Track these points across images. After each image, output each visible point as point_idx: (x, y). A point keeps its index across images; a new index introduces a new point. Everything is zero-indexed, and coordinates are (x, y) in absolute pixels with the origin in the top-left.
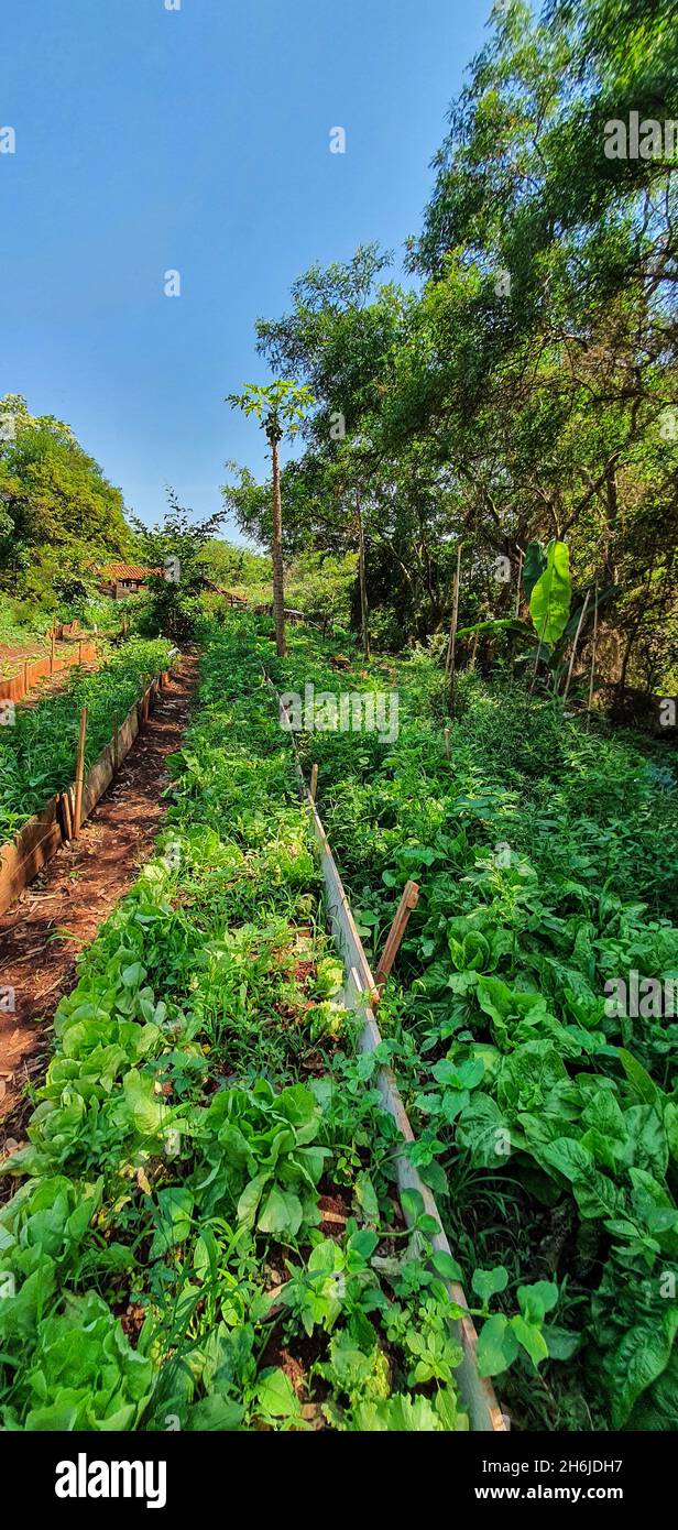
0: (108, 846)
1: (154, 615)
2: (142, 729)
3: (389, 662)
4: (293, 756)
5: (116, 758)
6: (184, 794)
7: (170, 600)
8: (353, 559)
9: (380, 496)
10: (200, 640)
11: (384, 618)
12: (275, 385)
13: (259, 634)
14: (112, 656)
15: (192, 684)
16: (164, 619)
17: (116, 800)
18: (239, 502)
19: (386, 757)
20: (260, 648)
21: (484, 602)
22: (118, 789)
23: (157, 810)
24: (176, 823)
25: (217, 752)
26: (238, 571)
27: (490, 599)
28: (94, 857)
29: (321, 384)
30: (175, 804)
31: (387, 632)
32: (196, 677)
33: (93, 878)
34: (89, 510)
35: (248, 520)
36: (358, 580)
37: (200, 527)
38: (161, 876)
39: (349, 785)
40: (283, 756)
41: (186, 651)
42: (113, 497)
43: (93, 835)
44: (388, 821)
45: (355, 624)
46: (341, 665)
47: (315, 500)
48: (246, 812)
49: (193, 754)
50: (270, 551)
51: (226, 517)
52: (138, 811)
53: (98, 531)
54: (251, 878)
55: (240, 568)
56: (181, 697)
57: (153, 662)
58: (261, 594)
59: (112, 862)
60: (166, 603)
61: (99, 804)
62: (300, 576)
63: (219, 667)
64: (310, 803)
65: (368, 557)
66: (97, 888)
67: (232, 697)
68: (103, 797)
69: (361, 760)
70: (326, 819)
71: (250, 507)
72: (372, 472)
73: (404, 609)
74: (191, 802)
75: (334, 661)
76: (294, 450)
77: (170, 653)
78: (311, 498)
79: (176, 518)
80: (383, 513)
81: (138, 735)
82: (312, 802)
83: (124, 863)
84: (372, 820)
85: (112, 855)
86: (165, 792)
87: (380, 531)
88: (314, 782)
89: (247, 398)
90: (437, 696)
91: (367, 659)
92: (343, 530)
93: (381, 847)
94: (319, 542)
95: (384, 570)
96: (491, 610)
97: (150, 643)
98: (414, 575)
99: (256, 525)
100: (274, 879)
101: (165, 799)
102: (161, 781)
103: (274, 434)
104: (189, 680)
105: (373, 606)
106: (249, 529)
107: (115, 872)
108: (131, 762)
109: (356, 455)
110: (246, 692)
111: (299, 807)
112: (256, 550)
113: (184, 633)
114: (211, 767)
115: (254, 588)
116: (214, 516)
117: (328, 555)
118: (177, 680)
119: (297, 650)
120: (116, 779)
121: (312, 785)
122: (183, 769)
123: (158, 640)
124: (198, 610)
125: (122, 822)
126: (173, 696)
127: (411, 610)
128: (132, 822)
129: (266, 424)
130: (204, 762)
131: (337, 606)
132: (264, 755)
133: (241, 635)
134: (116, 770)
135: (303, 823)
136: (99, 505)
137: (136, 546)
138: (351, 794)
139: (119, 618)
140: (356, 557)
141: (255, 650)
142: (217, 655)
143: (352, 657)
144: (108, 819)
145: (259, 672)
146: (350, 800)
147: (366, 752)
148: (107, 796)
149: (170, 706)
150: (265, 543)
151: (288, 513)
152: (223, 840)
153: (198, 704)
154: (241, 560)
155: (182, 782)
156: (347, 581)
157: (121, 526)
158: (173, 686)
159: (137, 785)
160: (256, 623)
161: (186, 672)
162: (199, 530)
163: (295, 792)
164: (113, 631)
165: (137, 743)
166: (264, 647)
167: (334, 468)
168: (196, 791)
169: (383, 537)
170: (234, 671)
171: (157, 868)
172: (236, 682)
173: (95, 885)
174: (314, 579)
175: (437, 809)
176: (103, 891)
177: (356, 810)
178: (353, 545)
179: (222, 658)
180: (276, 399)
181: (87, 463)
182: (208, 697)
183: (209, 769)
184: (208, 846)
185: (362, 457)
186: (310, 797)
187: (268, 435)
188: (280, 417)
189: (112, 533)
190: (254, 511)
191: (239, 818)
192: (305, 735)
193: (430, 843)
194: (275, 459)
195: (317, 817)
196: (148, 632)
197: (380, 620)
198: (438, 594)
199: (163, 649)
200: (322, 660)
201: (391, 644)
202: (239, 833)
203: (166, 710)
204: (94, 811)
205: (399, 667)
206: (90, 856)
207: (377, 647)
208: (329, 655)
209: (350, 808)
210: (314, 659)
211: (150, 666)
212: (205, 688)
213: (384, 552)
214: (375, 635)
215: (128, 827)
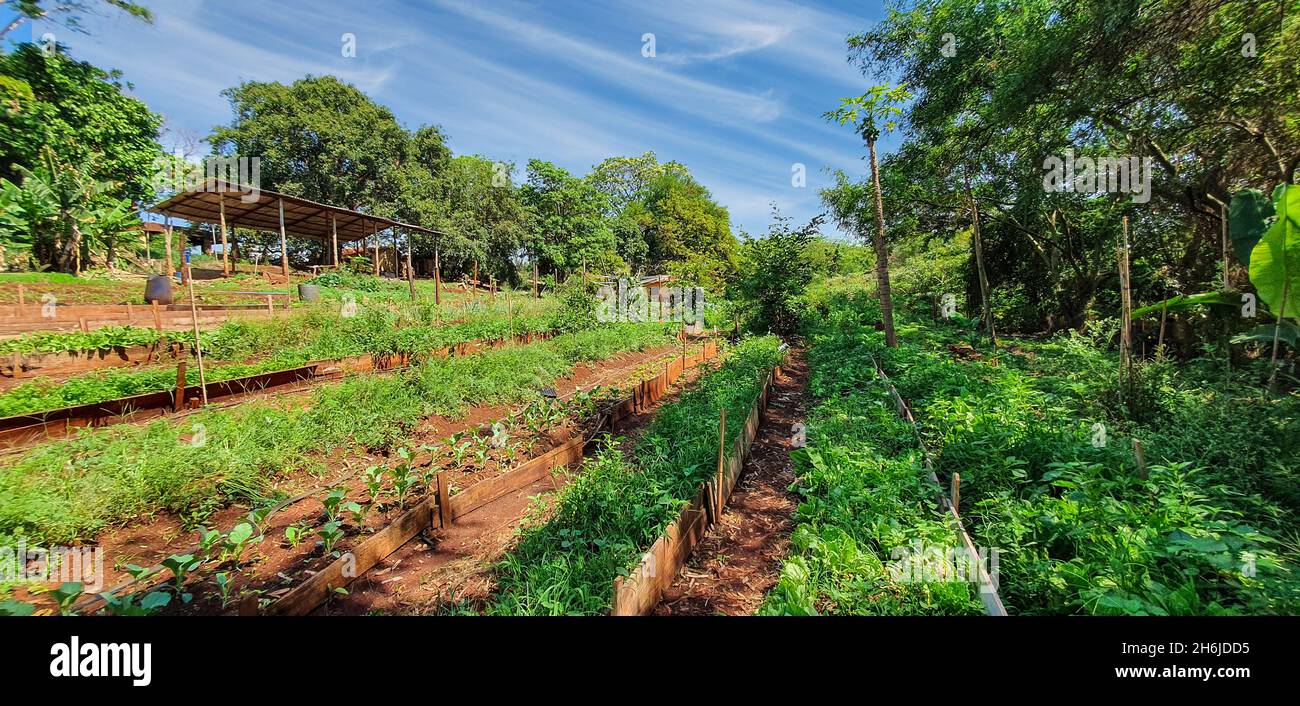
0: (745, 533)
1: (762, 314)
2: (763, 421)
3: (1025, 347)
4: (924, 458)
5: (744, 447)
6: (811, 490)
7: (776, 300)
8: (963, 239)
9: (994, 167)
10: (805, 333)
11: (1009, 296)
12: (869, 93)
13: (863, 323)
14: (729, 353)
15: (803, 378)
16: (773, 318)
17: (748, 489)
18: (834, 200)
19: (1047, 470)
20: (867, 338)
21: (1159, 266)
22: (748, 479)
23: (785, 503)
24: (809, 522)
25: (840, 450)
26: (835, 264)
27: (1169, 261)
28: (735, 542)
29: (916, 75)
30: (804, 499)
31: (1015, 311)
32: (804, 369)
33: (737, 564)
34: (702, 229)
35: (844, 216)
36: (973, 260)
37: (800, 231)
38: (802, 576)
39: (1003, 499)
40: (912, 459)
41: (793, 344)
42: (720, 215)
43: (732, 521)
44: (1063, 549)
45: (972, 305)
46: (963, 354)
47: (916, 185)
48: (881, 519)
49: (816, 452)
50: (868, 241)
51: (824, 218)
52: (768, 502)
53: (710, 244)
54: (894, 592)
55: (835, 259)
56: (794, 389)
57: (766, 358)
58: (861, 283)
59: (751, 551)
60: (773, 302)
61: (734, 491)
62: (902, 260)
63: (827, 360)
64: (953, 518)
65: (984, 232)
66: (741, 573)
67: (844, 391)
68: (737, 485)
69: (1015, 472)
70: (976, 538)
71: (846, 205)
72: (982, 146)
73: (1037, 283)
74: (821, 502)
75: (954, 350)
76: (891, 144)
77: (780, 348)
78: (910, 183)
79: (779, 227)
80: (998, 185)
81: (759, 427)
82: (955, 514)
83: (762, 553)
84: (1039, 547)
85: (750, 543)
86: (792, 486)
87: (996, 204)
88: (955, 492)
89: (841, 110)
90: (1110, 394)
91: (993, 343)
92: (951, 209)
93: (1058, 582)
94: (923, 225)
95: (1005, 245)
96: (1172, 275)
97: (761, 340)
98: (1048, 245)
99: (852, 219)
100: (923, 599)
101: (790, 493)
102: (786, 474)
103: (870, 136)
104: (799, 373)
105: (995, 283)
106: (847, 224)
107: (755, 561)
108: (757, 453)
109: (962, 133)
110: (859, 386)
111: (940, 519)
112: (851, 241)
113: (791, 328)
114: (835, 465)
115: (851, 277)
116: (814, 220)
117: (934, 237)
118: (789, 374)
119: (909, 338)
120: (745, 470)
121: (954, 496)
122: (809, 466)
123: (768, 337)
124: (803, 306)
125: (755, 511)
126: (786, 388)
127: (1048, 285)
128: (765, 512)
129: (862, 128)
130: (828, 461)
131: (948, 287)
132: (888, 456)
133: (845, 326)
134: (745, 460)
135: (949, 539)
136: (710, 223)
137: (745, 255)
138: (1008, 512)
139: (732, 317)
140: (967, 234)
141: (860, 340)
142: (824, 347)
143: (973, 343)
144: (744, 507)
145: (869, 364)
146: (1007, 519)
147: (1019, 462)
148: (739, 485)
149: (784, 399)
150: (862, 235)
151: (889, 203)
152: (859, 546)
153: (811, 399)
154: (837, 251)
155: (808, 479)
156: (958, 261)
157: (728, 237)
158: (785, 380)
159: (764, 476)
160: (859, 313)
161: (795, 365)
162: (800, 235)
163: (934, 501)
164: (729, 329)
165: (759, 434)
166: (868, 337)
167: (937, 150)
168: (822, 490)
169: (1000, 209)
170: (843, 363)
171: (797, 567)
172: (846, 376)
173: (740, 572)
174: (919, 262)
175: (1136, 541)
176: (747, 579)
177: (1017, 533)
178: (965, 223)
179: (828, 350)
180: (870, 104)
181: (700, 191)
182: (820, 390)
183: (833, 467)
184: (846, 552)
185: (970, 134)
186: (952, 508)
187: (864, 138)
188: (875, 119)
189: (722, 245)
190: (850, 208)
191: (874, 525)
192: (932, 435)
193: (1137, 590)
194: (872, 158)
195: (965, 534)
196: (758, 329)
197: (1005, 299)
198: (1085, 263)
199: (771, 344)
200: (939, 349)
201: (1022, 324)
202: (874, 540)
203: (781, 402)
204: (730, 499)
205: (1039, 352)
206: (731, 542)
207: (1005, 328)
208: (945, 342)
209: (1008, 528)
210: (930, 348)
211: (763, 361)
212: (816, 382)
213: (1005, 226)
214: (1000, 316)
215: (761, 517)
